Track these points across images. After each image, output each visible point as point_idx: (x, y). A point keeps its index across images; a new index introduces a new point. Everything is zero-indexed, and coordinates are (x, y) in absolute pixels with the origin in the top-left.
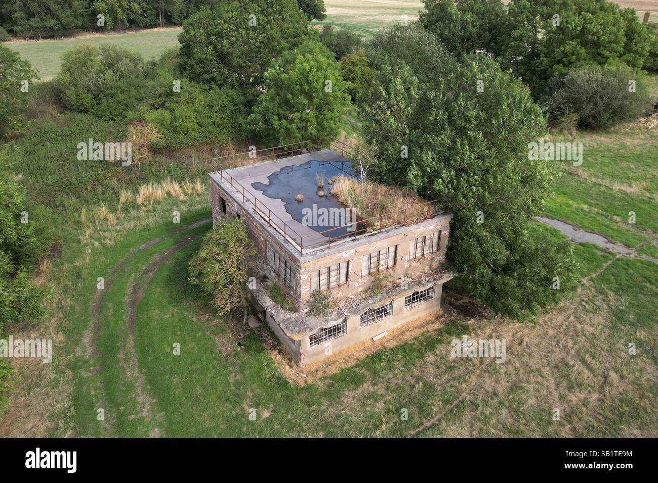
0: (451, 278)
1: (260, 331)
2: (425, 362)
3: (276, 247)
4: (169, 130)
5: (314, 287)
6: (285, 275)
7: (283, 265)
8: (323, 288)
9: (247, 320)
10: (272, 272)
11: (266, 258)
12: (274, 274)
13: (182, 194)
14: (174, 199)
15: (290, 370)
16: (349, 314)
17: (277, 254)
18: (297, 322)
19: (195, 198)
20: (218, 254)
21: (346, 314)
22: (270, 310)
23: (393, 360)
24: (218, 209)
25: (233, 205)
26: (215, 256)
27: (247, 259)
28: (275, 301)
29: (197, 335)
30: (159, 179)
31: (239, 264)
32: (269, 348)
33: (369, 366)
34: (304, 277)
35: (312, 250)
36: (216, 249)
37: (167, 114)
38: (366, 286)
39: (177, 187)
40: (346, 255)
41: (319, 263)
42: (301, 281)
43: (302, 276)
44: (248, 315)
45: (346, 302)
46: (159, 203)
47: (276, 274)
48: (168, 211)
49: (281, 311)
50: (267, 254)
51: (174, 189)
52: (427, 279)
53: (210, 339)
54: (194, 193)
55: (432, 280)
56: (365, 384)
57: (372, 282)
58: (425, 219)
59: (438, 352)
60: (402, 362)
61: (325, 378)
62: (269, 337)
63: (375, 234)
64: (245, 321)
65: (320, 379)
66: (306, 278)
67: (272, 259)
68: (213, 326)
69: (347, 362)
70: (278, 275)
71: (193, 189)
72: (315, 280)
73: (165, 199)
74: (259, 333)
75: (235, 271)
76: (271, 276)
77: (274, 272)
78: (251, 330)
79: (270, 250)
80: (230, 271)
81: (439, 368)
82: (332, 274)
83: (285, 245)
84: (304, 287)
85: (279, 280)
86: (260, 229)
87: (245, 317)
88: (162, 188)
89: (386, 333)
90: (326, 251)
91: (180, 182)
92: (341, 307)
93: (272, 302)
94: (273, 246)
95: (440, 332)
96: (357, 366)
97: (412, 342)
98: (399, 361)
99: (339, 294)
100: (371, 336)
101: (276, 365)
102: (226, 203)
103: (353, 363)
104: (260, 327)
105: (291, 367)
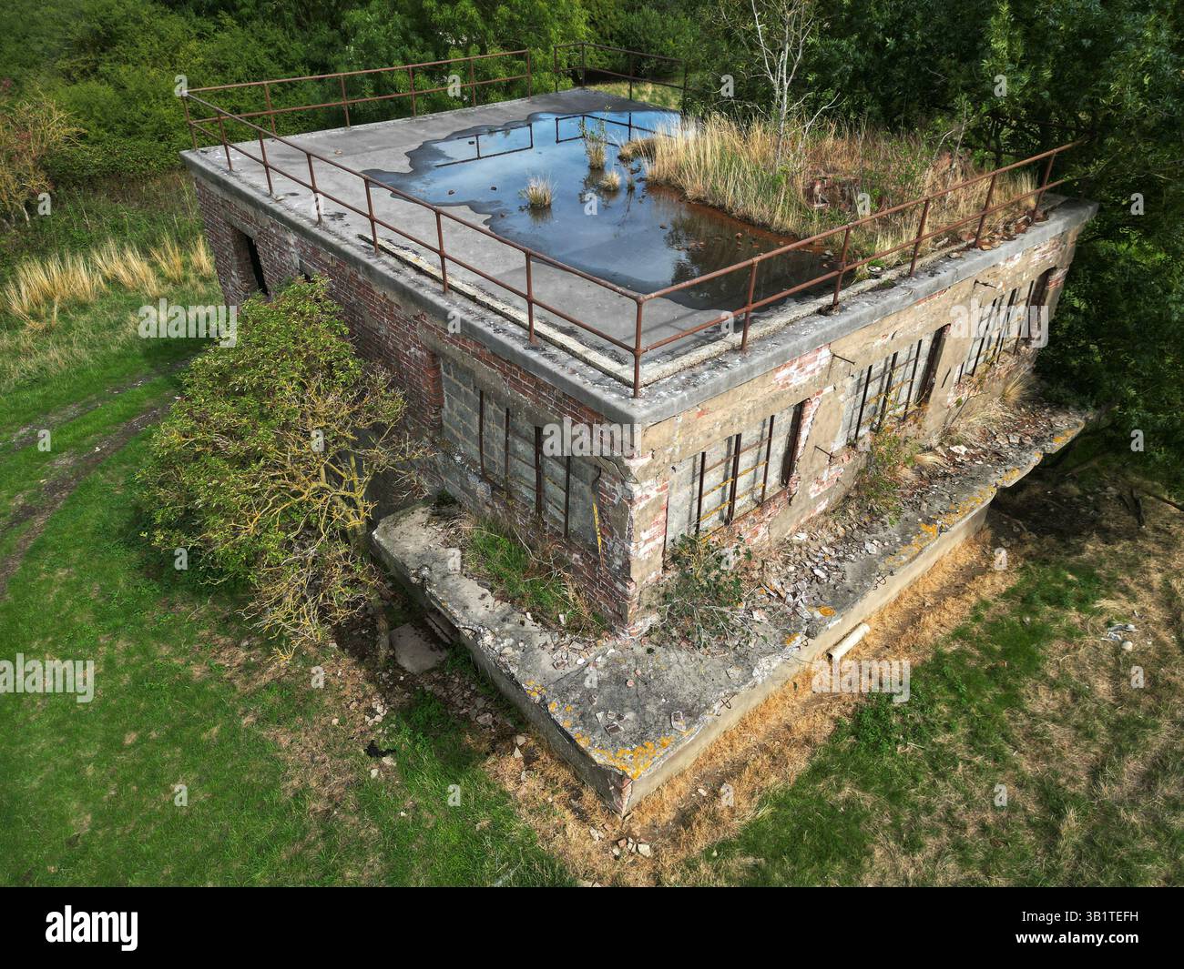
0: (1079, 429)
1: (444, 683)
2: (1032, 716)
3: (489, 374)
4: (111, 130)
5: (678, 526)
6: (539, 488)
7: (525, 449)
8: (710, 522)
9: (392, 646)
10: (473, 480)
11: (439, 428)
12: (481, 489)
13: (152, 280)
14: (132, 294)
15: (583, 832)
16: (818, 615)
17: (491, 408)
18: (620, 680)
19: (194, 287)
20: (231, 433)
21: (806, 615)
22: (488, 639)
23: (932, 727)
24: (237, 282)
25: (282, 247)
26: (222, 442)
27: (362, 440)
28: (502, 597)
29: (205, 736)
30: (83, 245)
31: (333, 461)
32: (485, 746)
33: (860, 768)
34: (645, 492)
35: (670, 367)
36: (223, 412)
37: (106, 91)
38: (840, 491)
39: (138, 264)
40: (796, 378)
41: (706, 423)
42: (634, 512)
43: (636, 490)
44: (393, 626)
45: (786, 563)
46: (83, 307)
47: (495, 487)
48: (111, 326)
49: (541, 638)
50: (444, 413)
51: (127, 268)
52: (1015, 440)
53: (261, 744)
54: (192, 275)
55: (1029, 441)
56: (878, 853)
57: (860, 472)
58: (1028, 223)
59: (1052, 674)
60: (962, 730)
61: (725, 847)
62: (480, 703)
63: (889, 285)
64: (383, 652)
65: (707, 854)
66: (653, 494)
67: (466, 432)
68: (267, 687)
69: (777, 761)
70: (503, 489)
71: (186, 266)
72: (681, 497)
73: (103, 296)
74: (440, 692)
75: (320, 493)
76: (472, 493)
77: (483, 477)
78: (410, 683)
79: (458, 393)
80: (298, 494)
81: (1090, 735)
82: (746, 460)
83: (533, 355)
84: (645, 536)
85: (509, 509)
86: (401, 313)
87: (383, 639)
88: (92, 268)
89: (865, 629)
90: (737, 364)
91: (145, 253)
92: (776, 585)
93: (490, 600)
94: (469, 372)
95: (1022, 598)
96: (818, 771)
97: (955, 647)
98: (948, 728)
99: (759, 536)
100: (824, 649)
101: (526, 820)
102: (260, 248)
103: (799, 763)
104: (440, 668)
105: (583, 817)
